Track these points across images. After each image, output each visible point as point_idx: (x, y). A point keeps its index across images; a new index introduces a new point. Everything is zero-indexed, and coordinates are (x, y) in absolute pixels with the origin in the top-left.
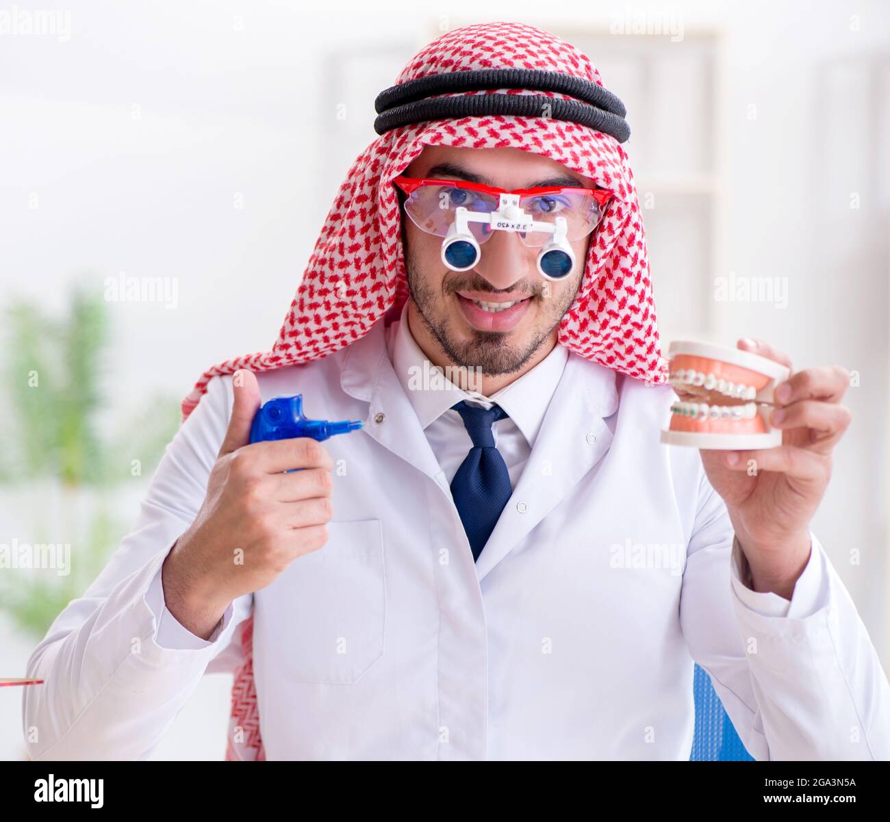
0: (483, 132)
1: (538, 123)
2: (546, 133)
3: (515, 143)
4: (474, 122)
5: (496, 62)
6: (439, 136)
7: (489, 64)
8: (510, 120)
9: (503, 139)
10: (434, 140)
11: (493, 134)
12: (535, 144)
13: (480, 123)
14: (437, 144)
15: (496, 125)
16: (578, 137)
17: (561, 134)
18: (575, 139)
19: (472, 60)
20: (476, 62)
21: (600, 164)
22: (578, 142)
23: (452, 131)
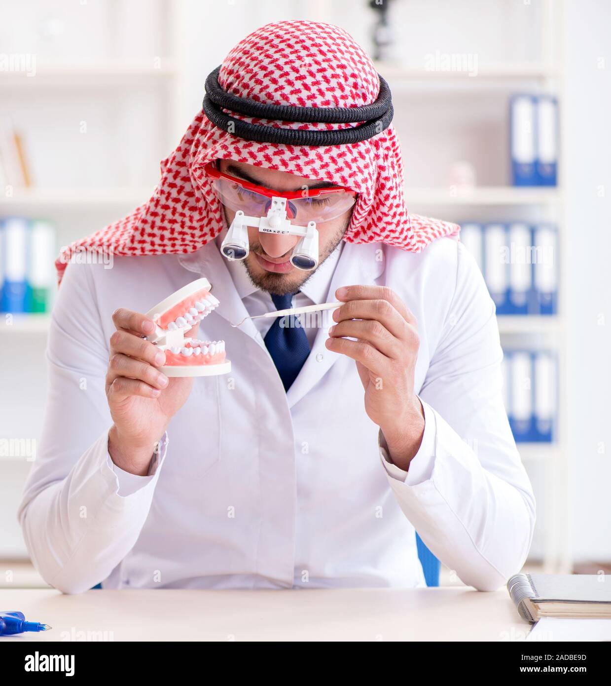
0: (260, 156)
1: (301, 151)
2: (307, 160)
3: (282, 169)
4: (255, 146)
6: (229, 154)
8: (283, 147)
9: (274, 164)
10: (225, 156)
11: (268, 158)
12: (297, 170)
13: (259, 148)
14: (227, 158)
15: (271, 150)
16: (335, 156)
17: (320, 158)
18: (332, 158)
19: (261, 90)
20: (264, 93)
21: (351, 176)
22: (334, 160)
23: (238, 152)
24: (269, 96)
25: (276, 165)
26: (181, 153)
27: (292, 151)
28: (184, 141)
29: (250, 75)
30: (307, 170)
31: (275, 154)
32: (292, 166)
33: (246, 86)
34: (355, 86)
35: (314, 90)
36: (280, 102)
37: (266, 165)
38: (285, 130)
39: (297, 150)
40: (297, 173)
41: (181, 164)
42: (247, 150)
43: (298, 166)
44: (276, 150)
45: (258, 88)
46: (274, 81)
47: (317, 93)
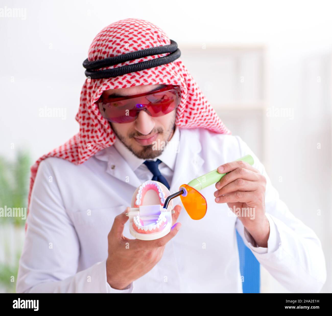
0: (124, 82)
1: (144, 72)
2: (148, 75)
3: (137, 84)
4: (120, 78)
5: (122, 50)
6: (108, 87)
7: (120, 52)
8: (133, 74)
10: (107, 88)
11: (128, 82)
12: (145, 82)
13: (122, 78)
14: (108, 89)
15: (128, 77)
16: (161, 70)
17: (154, 73)
18: (159, 72)
19: (113, 51)
20: (115, 51)
21: (171, 78)
22: (161, 73)
23: (113, 84)
24: (118, 52)
25: (134, 84)
26: (82, 107)
27: (139, 74)
28: (82, 101)
29: (105, 47)
30: (150, 80)
31: (132, 78)
32: (142, 81)
33: (105, 53)
34: (158, 36)
35: (139, 42)
36: (125, 52)
37: (129, 85)
38: (132, 65)
39: (141, 73)
40: (145, 84)
41: (84, 112)
42: (117, 82)
43: (145, 80)
44: (131, 76)
45: (111, 51)
46: (118, 44)
47: (141, 43)
